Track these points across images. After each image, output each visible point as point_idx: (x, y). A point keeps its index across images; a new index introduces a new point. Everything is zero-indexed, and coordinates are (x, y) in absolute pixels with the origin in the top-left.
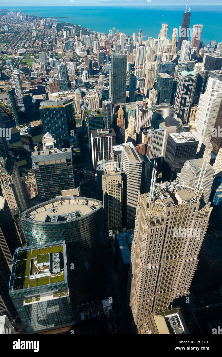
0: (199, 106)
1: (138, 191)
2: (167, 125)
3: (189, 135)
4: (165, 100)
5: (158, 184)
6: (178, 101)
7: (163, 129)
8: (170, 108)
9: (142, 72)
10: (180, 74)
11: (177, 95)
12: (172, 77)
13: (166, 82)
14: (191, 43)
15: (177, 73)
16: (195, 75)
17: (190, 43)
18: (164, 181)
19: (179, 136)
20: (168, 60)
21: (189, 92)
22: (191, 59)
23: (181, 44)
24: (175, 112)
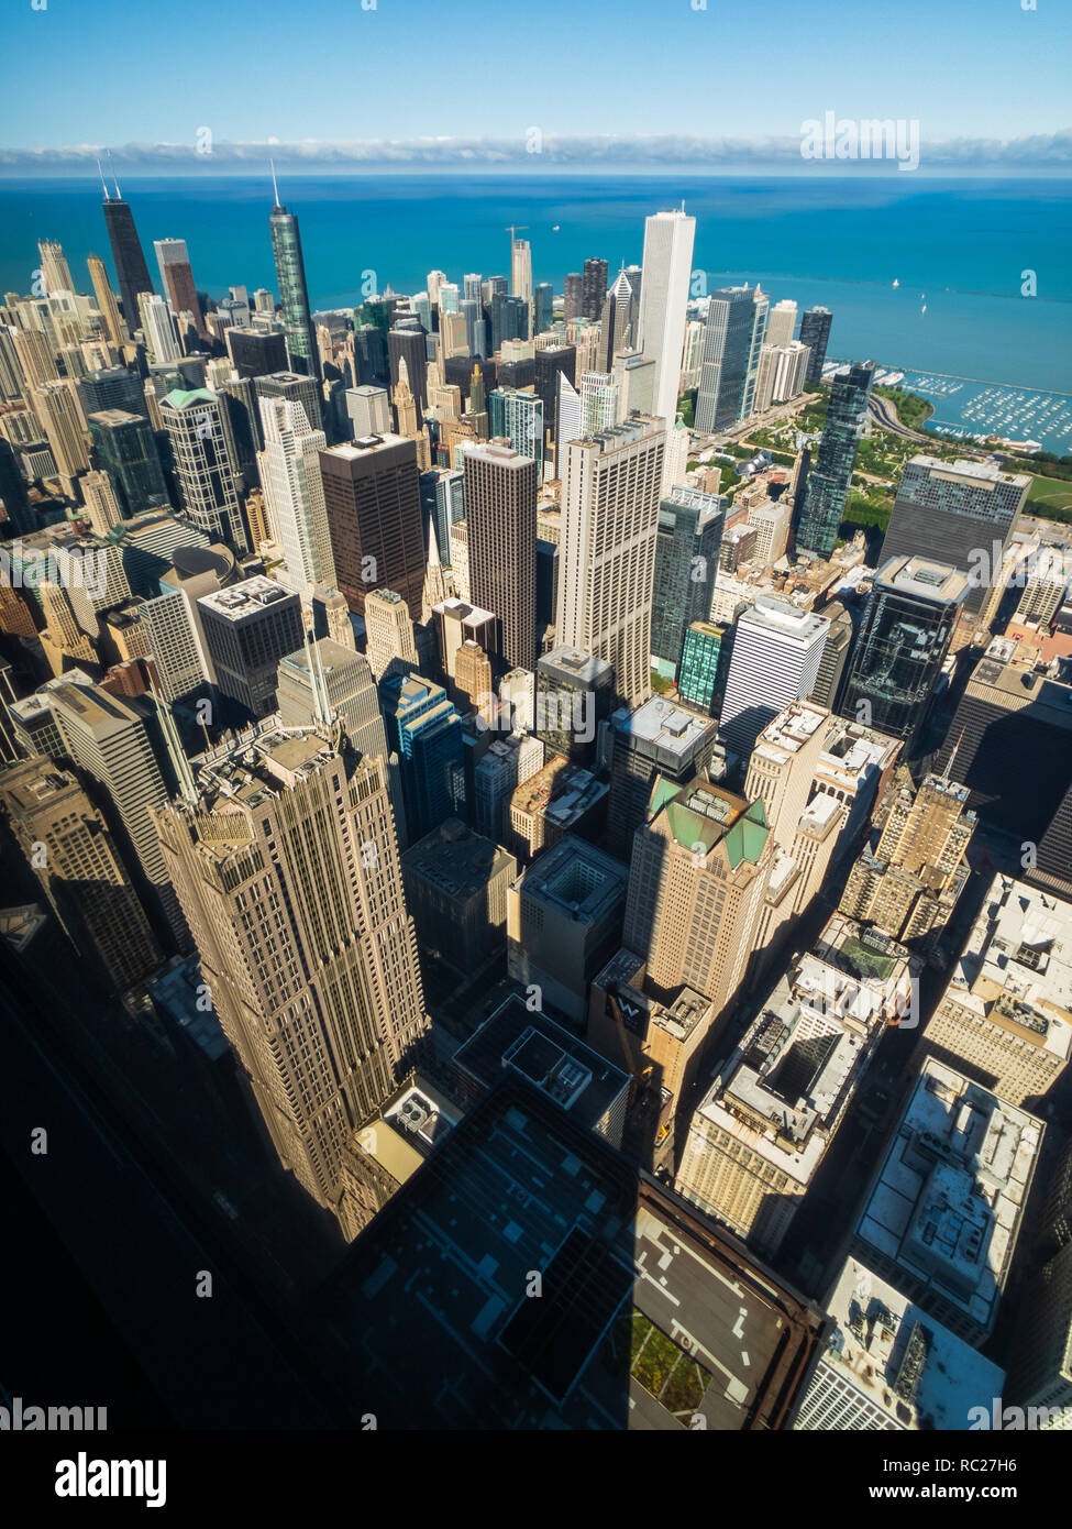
0: (264, 491)
2: (185, 574)
3: (264, 585)
4: (150, 498)
6: (192, 489)
7: (175, 593)
8: (175, 520)
9: (28, 421)
10: (165, 404)
11: (182, 471)
12: (140, 418)
14: (169, 301)
15: (156, 403)
16: (216, 399)
17: (164, 300)
19: (233, 597)
20: (109, 363)
21: (218, 453)
22: (189, 352)
23: (136, 309)
24: (196, 529)
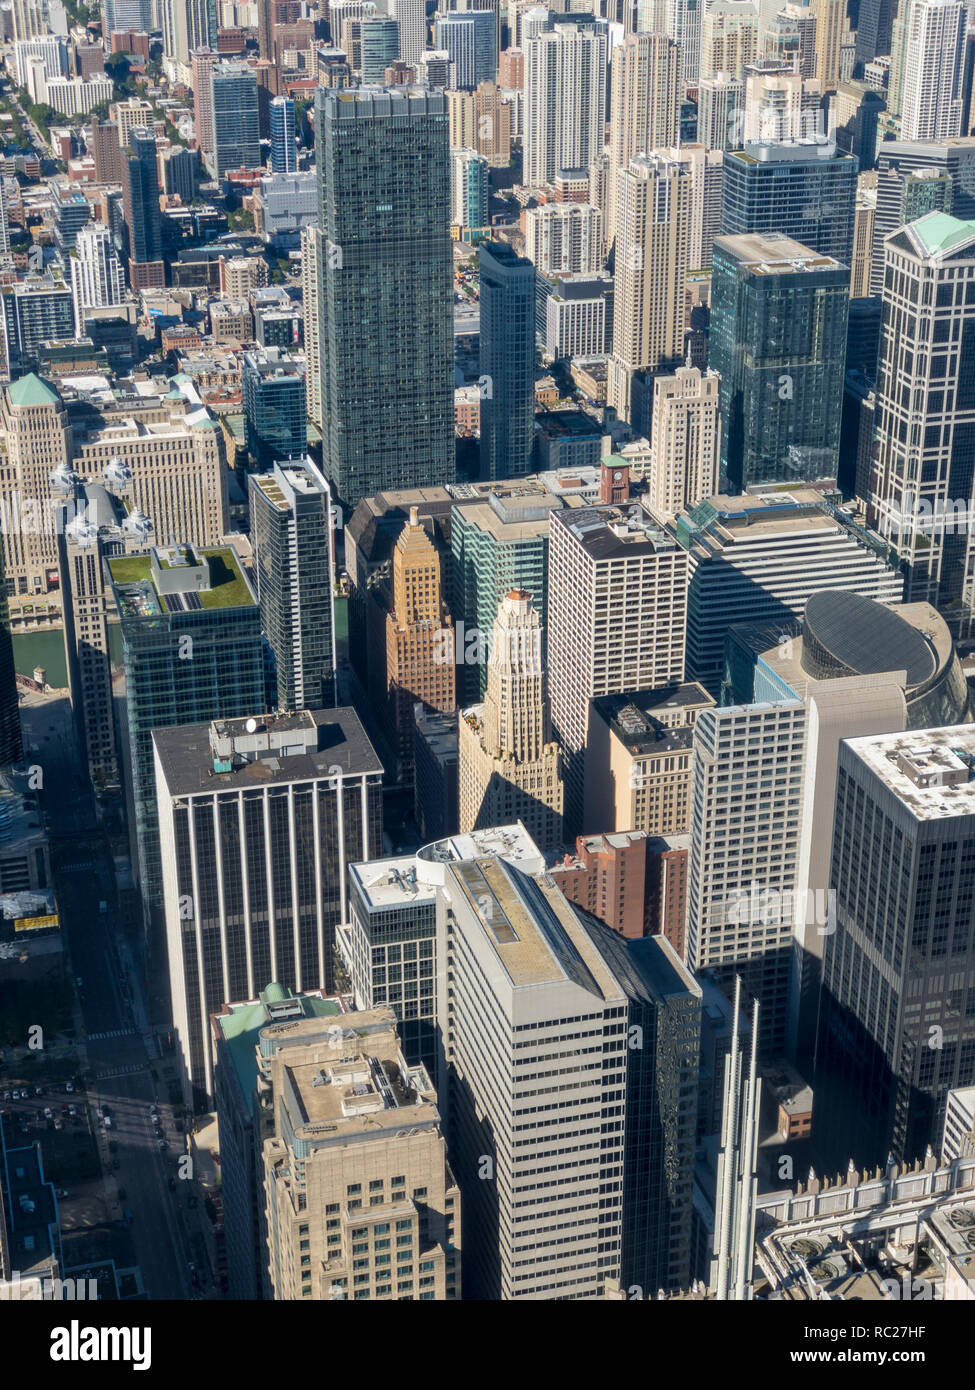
1: (601, 1277)
2: (821, 662)
4: (795, 454)
5: (785, 1197)
7: (789, 704)
8: (840, 519)
9: (584, 227)
10: (902, 242)
11: (890, 406)
12: (834, 265)
13: (787, 310)
15: (877, 235)
18: (832, 1171)
24: (880, 551)
